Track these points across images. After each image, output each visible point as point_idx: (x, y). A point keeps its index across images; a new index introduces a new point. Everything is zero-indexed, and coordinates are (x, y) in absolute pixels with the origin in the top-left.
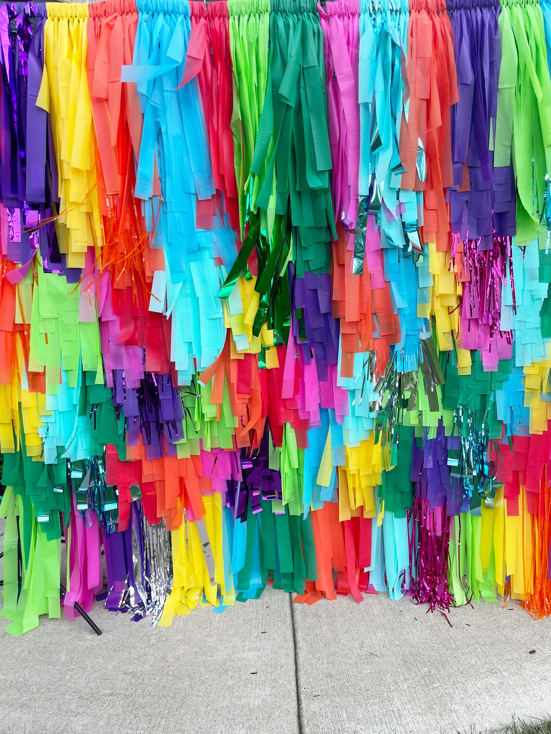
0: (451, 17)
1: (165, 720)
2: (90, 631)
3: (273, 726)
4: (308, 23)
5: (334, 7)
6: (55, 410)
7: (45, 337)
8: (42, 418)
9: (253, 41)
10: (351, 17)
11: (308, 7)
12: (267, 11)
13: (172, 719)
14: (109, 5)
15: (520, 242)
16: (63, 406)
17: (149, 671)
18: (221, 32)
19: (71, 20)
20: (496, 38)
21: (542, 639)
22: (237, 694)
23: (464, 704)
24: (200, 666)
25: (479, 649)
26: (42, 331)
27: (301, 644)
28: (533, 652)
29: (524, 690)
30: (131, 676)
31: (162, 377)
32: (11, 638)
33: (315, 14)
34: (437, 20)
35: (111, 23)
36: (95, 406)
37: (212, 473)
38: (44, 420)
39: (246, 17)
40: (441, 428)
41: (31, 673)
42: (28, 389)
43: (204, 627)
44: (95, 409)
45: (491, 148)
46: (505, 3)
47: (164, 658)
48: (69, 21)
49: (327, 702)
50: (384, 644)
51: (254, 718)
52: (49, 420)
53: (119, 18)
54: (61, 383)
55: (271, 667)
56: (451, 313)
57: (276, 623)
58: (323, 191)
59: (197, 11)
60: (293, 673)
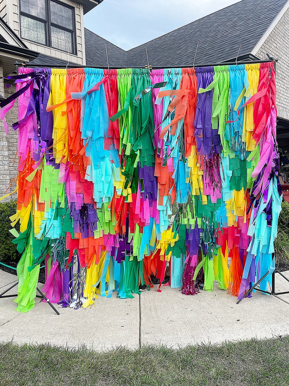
0: (197, 75)
3: (129, 342)
4: (145, 78)
5: (155, 72)
6: (48, 218)
7: (45, 190)
9: (126, 84)
10: (161, 75)
12: (131, 74)
14: (74, 70)
17: (79, 326)
18: (114, 80)
19: (60, 75)
22: (115, 332)
23: (207, 336)
24: (100, 324)
26: (45, 187)
27: (142, 318)
28: (238, 320)
29: (232, 332)
30: (72, 327)
31: (90, 205)
33: (148, 74)
34: (191, 77)
35: (75, 77)
37: (106, 244)
38: (42, 222)
39: (124, 75)
40: (196, 225)
42: (37, 210)
44: (64, 218)
46: (216, 71)
47: (85, 322)
48: (59, 75)
49: (152, 335)
50: (177, 318)
53: (78, 75)
54: (50, 207)
55: (130, 325)
57: (133, 311)
59: (106, 73)
60: (139, 327)
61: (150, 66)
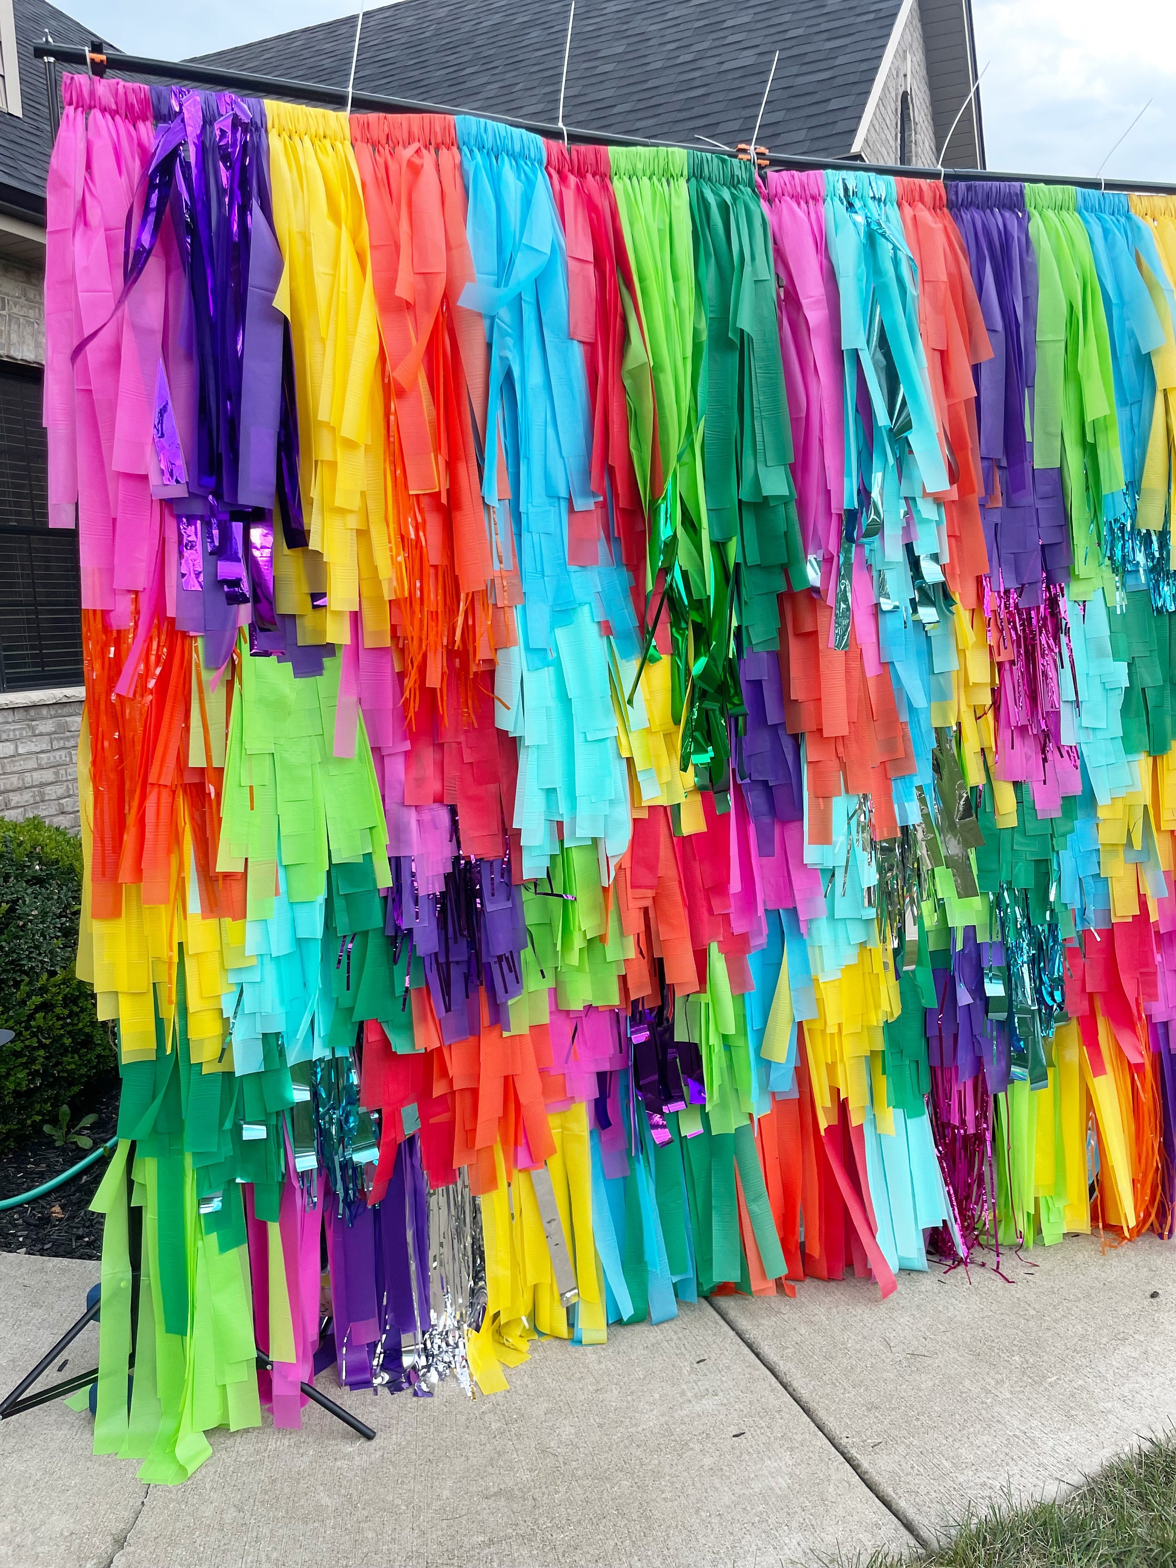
1: (636, 1558)
2: (343, 1437)
3: (841, 1513)
5: (782, 182)
6: (261, 955)
7: (249, 796)
8: (230, 975)
10: (811, 201)
11: (744, 176)
12: (682, 175)
13: (650, 1553)
14: (397, 128)
15: (1078, 595)
16: (281, 945)
17: (533, 1480)
20: (1030, 260)
21: (1153, 1273)
22: (735, 1477)
24: (626, 1447)
25: (1075, 1308)
26: (245, 782)
27: (782, 1367)
28: (1154, 1295)
30: (503, 1499)
31: (491, 863)
32: (170, 1492)
33: (752, 190)
36: (349, 939)
37: (566, 1062)
38: (233, 979)
41: (278, 1547)
42: (200, 912)
43: (578, 1375)
44: (350, 946)
45: (1029, 439)
47: (544, 1451)
48: (313, 144)
49: (901, 1449)
50: (921, 1334)
51: (799, 1510)
52: (244, 978)
53: (425, 153)
54: (277, 893)
55: (761, 1418)
56: (980, 718)
57: (710, 1339)
58: (784, 500)
61: (762, 149)
